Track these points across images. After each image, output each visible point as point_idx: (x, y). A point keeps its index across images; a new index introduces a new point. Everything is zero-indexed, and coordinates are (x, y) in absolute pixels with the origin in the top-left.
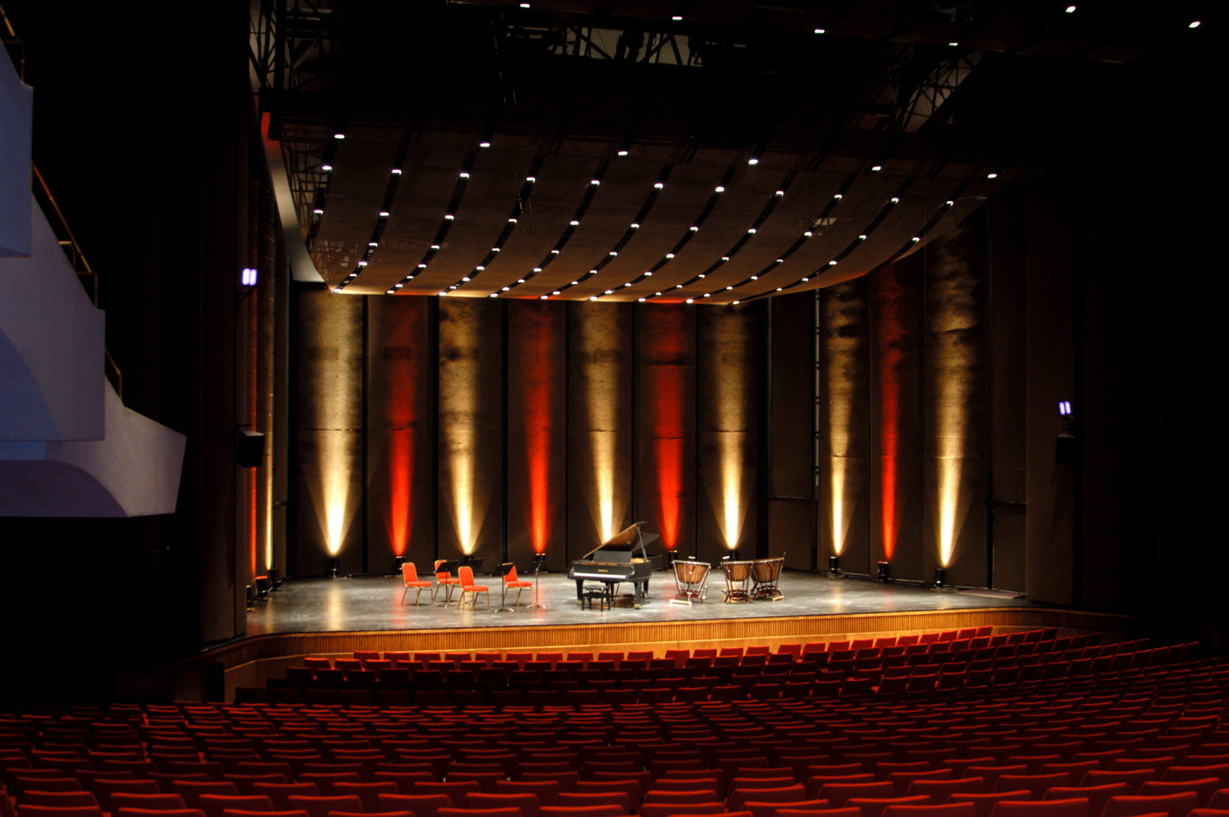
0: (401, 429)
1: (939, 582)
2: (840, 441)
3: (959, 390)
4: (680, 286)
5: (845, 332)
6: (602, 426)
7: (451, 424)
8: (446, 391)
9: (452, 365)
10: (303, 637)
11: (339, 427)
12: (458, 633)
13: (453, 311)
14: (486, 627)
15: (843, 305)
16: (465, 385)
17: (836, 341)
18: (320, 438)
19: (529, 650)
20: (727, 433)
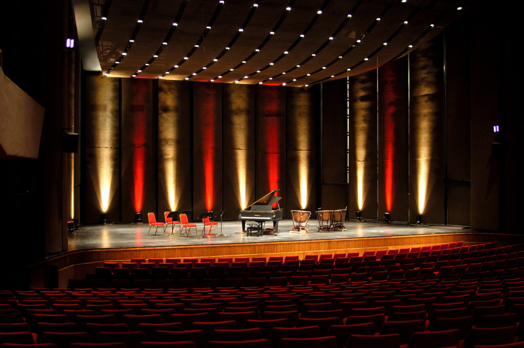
0: (139, 147)
1: (418, 222)
2: (361, 153)
3: (429, 125)
4: (284, 73)
5: (363, 99)
6: (240, 147)
7: (164, 145)
8: (162, 128)
9: (165, 115)
10: (100, 251)
11: (107, 146)
12: (186, 248)
13: (165, 87)
14: (201, 245)
15: (363, 86)
16: (171, 125)
17: (359, 104)
18: (97, 152)
19: (231, 257)
20: (301, 151)
